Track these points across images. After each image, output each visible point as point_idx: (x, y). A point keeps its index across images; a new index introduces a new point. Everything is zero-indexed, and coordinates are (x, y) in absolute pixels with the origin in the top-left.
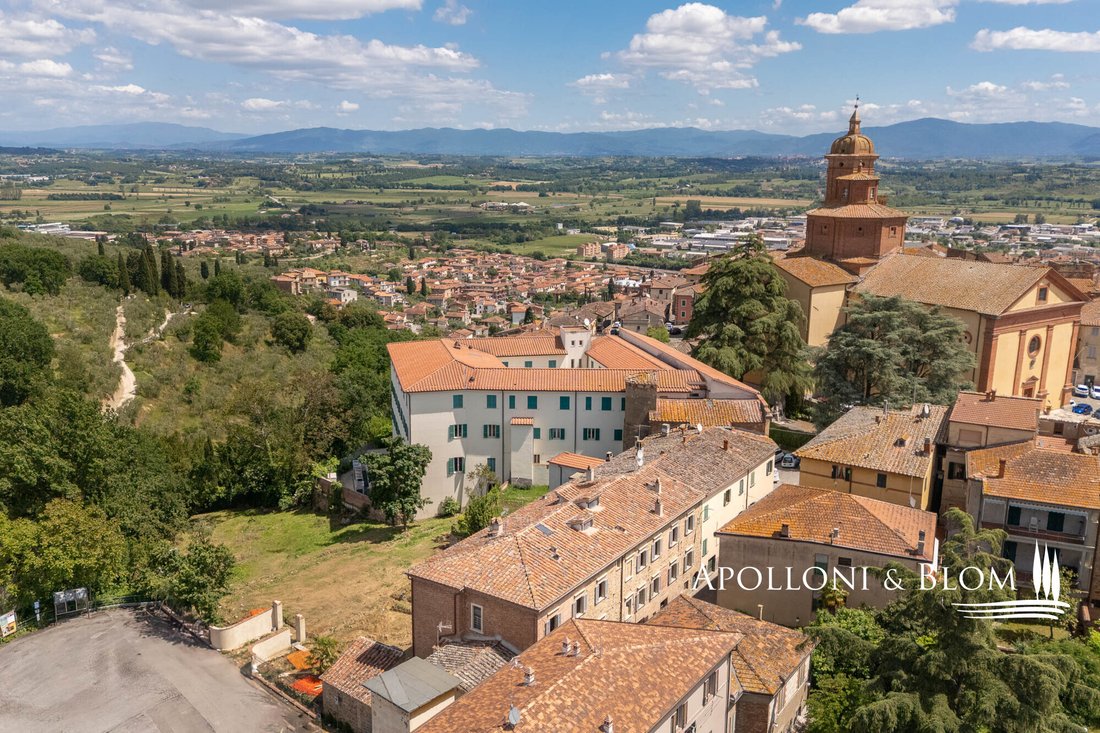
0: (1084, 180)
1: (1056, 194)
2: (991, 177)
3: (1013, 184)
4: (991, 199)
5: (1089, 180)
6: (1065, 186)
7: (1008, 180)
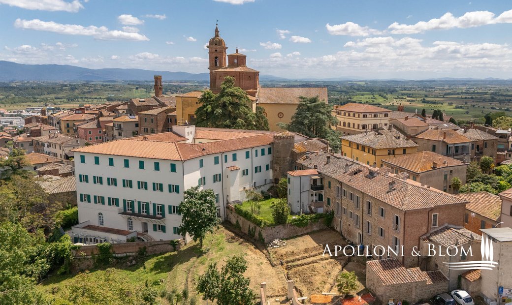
0: (96, 90)
1: (86, 95)
2: (53, 88)
3: (65, 92)
4: (58, 98)
5: (98, 89)
6: (89, 92)
7: (62, 90)
